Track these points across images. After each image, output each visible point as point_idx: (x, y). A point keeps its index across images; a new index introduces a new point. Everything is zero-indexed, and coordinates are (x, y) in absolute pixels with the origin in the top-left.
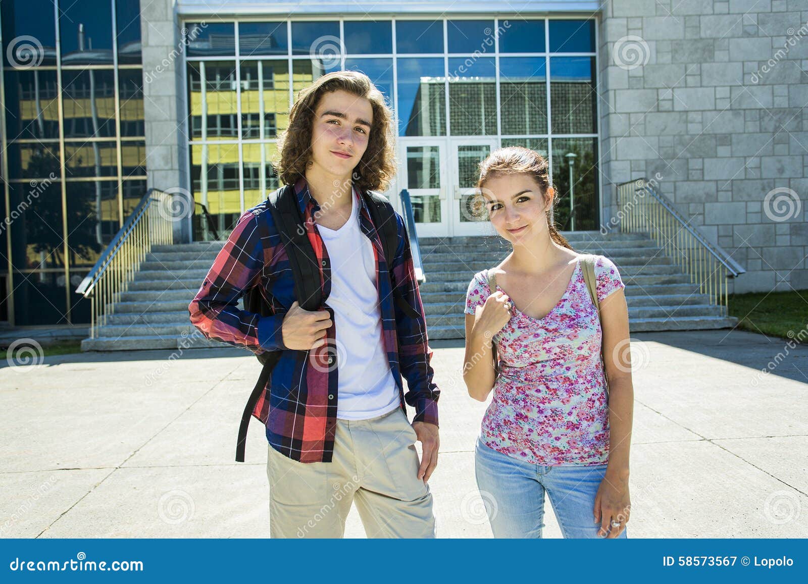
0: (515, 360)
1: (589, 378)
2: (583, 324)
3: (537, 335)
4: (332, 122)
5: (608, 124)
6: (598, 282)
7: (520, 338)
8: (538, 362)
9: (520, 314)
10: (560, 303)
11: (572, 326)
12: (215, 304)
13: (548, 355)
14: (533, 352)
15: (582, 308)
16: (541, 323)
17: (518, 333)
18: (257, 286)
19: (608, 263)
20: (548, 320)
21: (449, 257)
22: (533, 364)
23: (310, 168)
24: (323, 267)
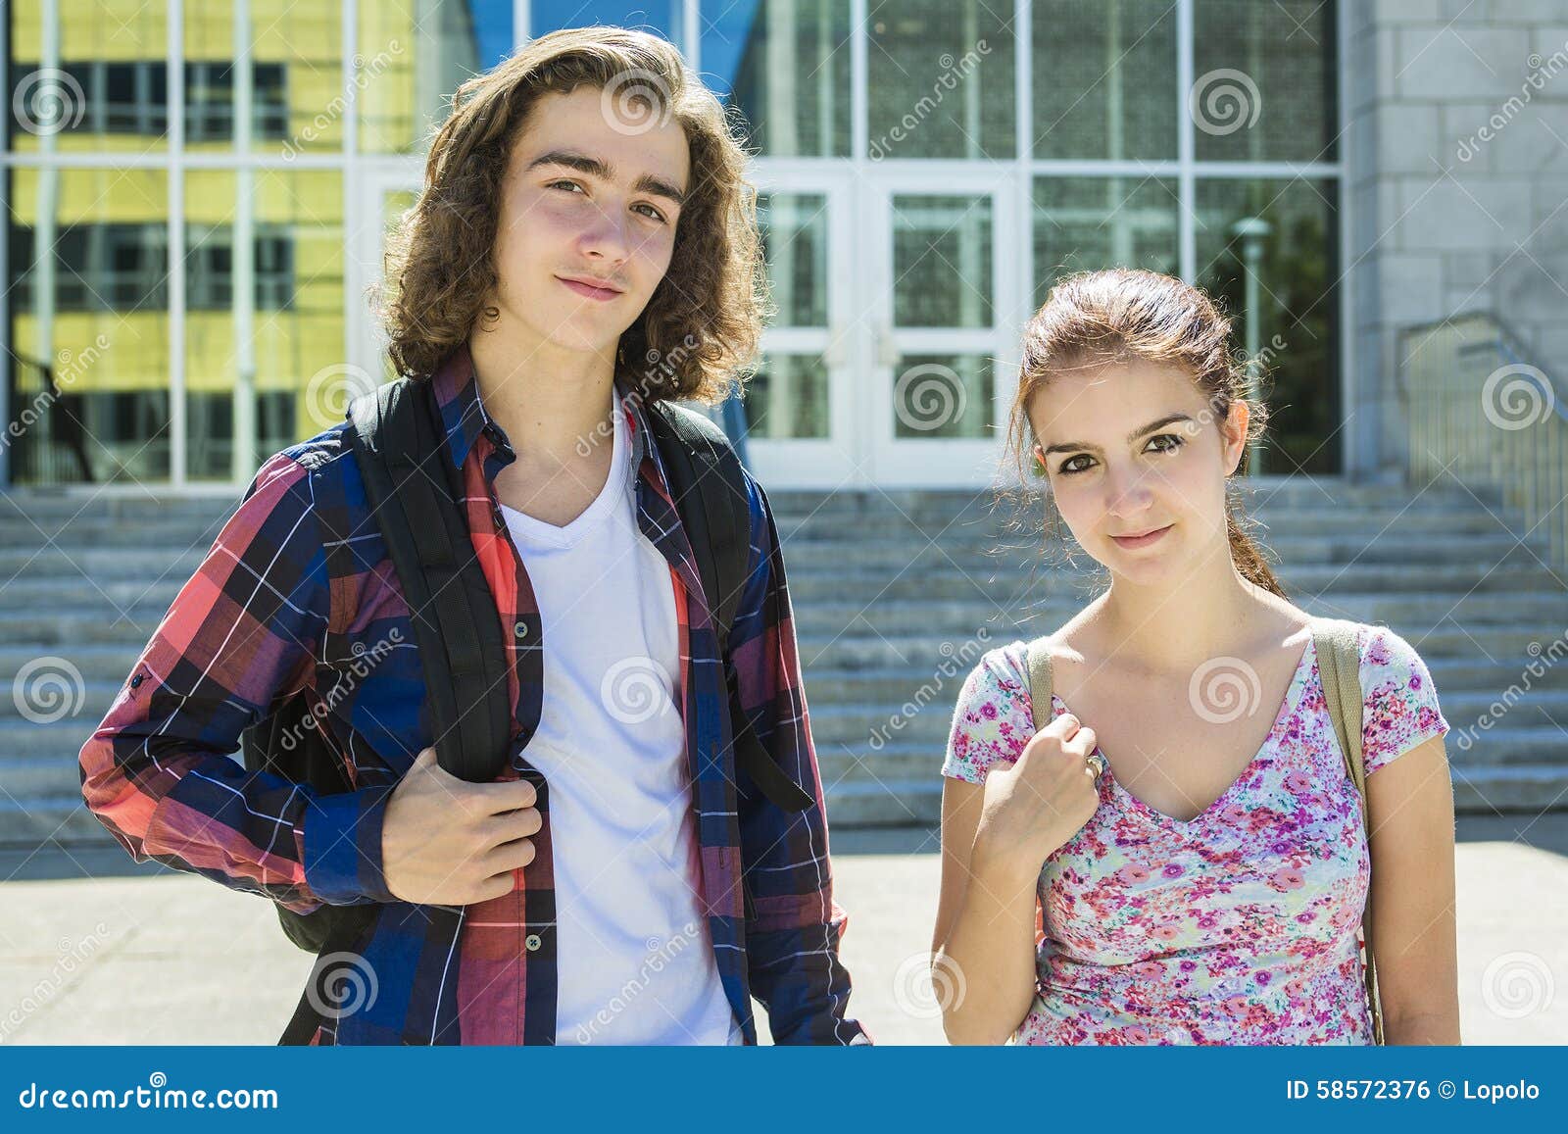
0: (1099, 942)
1: (1322, 1006)
2: (1318, 845)
3: (1173, 871)
4: (564, 185)
5: (1372, 137)
6: (1368, 712)
7: (1122, 876)
8: (1170, 954)
9: (1127, 802)
10: (1251, 772)
11: (1286, 846)
12: (165, 748)
13: (1205, 932)
14: (1157, 920)
15: (1318, 791)
16: (1187, 832)
17: (1116, 859)
18: (301, 694)
19: (1403, 651)
20: (1212, 823)
21: (858, 555)
22: (1152, 957)
23: (491, 326)
24: (519, 642)
